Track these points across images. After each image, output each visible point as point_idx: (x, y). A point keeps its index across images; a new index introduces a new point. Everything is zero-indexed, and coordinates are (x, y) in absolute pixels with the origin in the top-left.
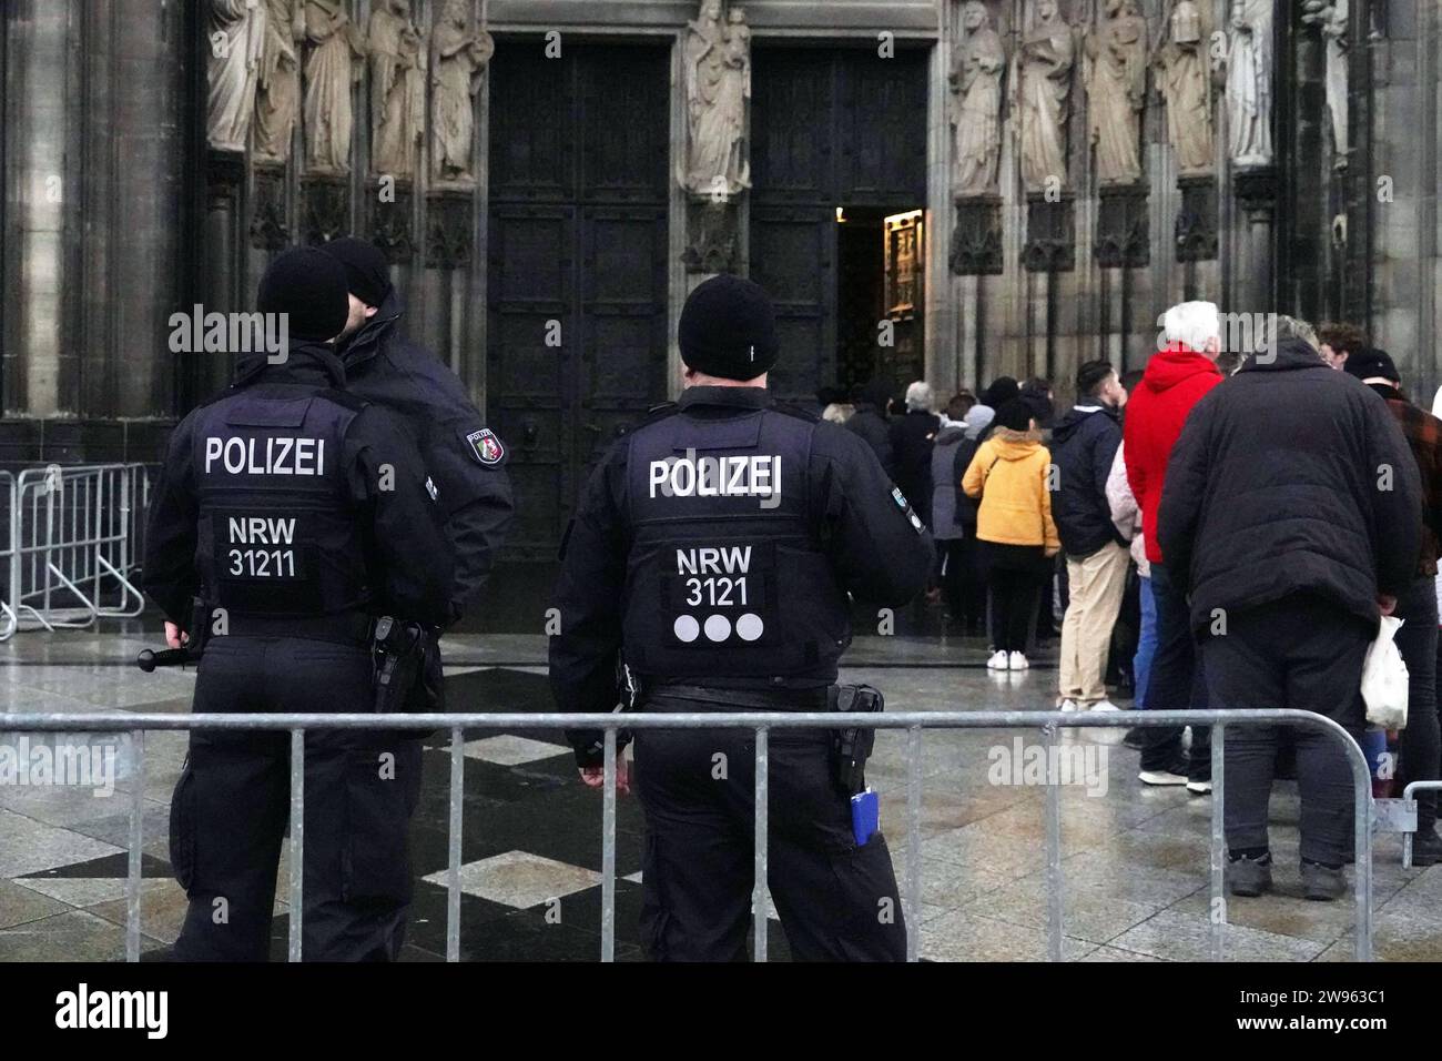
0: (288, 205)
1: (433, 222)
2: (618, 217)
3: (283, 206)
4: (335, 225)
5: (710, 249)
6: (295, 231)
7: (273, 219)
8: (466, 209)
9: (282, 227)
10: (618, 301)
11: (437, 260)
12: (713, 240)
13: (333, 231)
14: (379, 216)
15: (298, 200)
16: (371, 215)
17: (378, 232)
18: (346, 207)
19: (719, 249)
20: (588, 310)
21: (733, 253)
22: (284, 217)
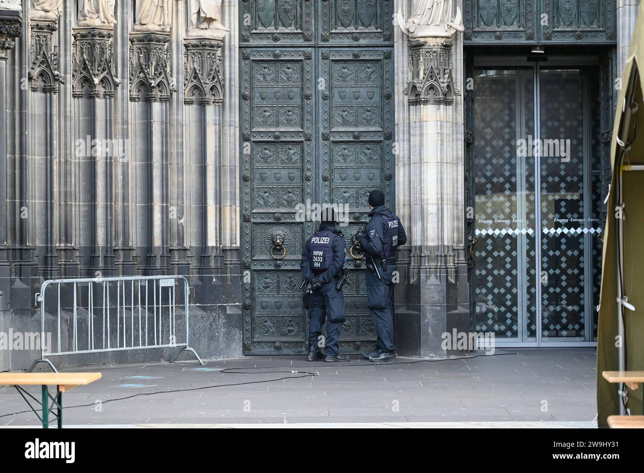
0: (62, 53)
1: (190, 66)
2: (351, 58)
3: (57, 55)
4: (104, 70)
5: (428, 84)
6: (69, 76)
7: (48, 66)
8: (219, 53)
9: (56, 72)
10: (352, 129)
11: (194, 98)
12: (431, 75)
13: (101, 76)
14: (142, 61)
15: (72, 50)
16: (135, 61)
17: (142, 75)
18: (114, 55)
19: (435, 84)
20: (326, 138)
21: (448, 86)
22: (58, 64)
